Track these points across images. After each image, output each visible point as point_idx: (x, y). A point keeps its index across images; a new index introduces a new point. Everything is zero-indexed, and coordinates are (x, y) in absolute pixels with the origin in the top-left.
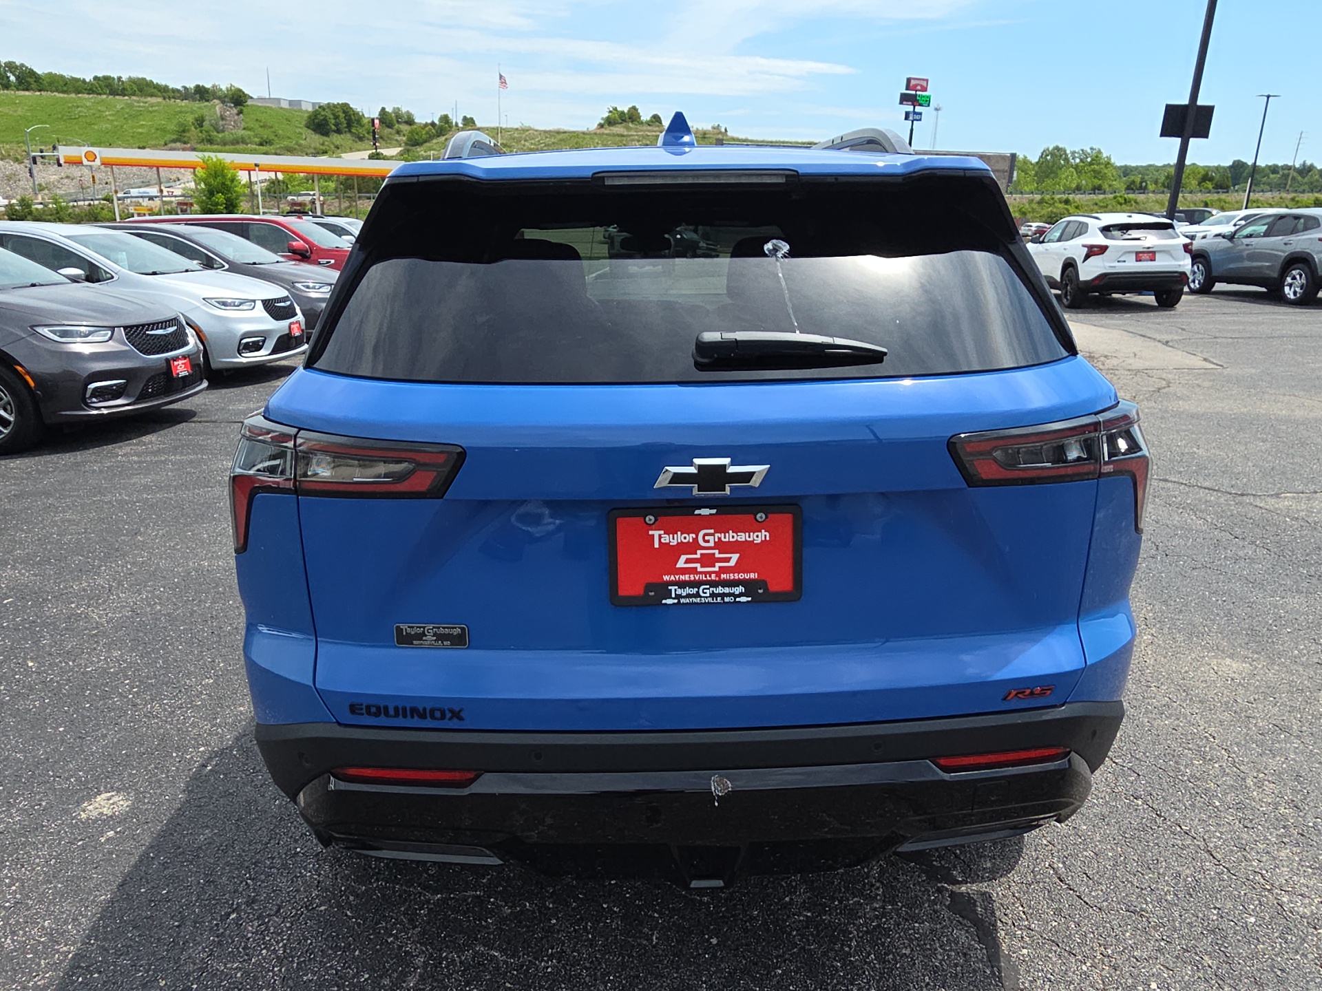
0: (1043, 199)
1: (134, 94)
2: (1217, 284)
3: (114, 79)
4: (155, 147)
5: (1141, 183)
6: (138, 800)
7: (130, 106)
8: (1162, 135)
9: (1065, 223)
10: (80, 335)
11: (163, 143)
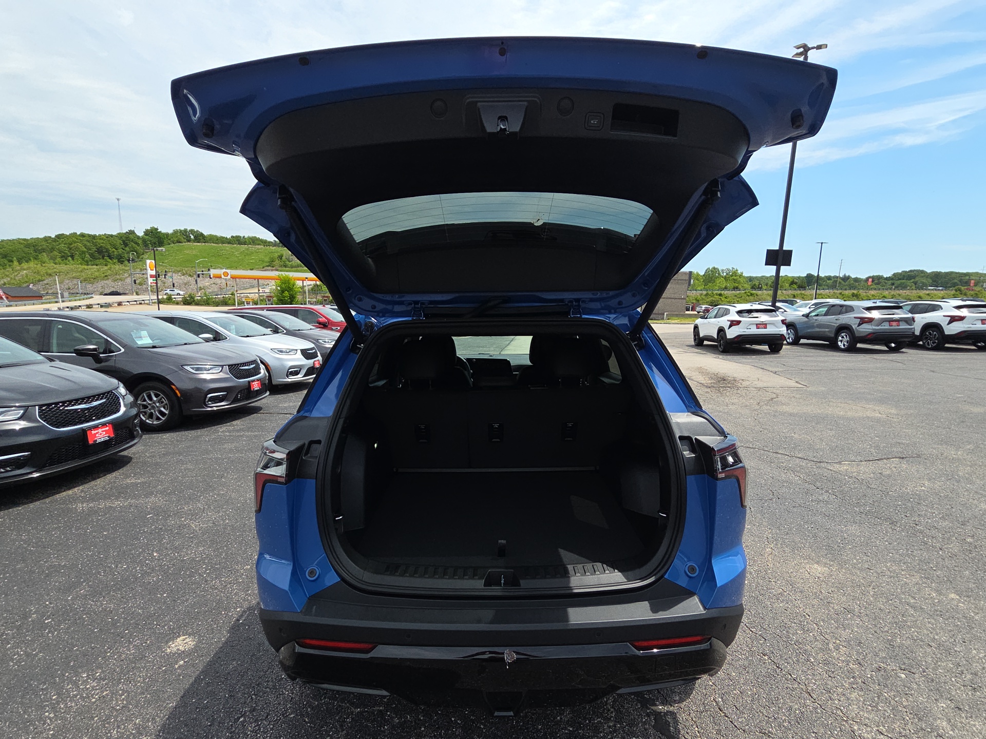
0: (707, 293)
1: (250, 244)
2: (801, 340)
3: (241, 237)
4: (258, 269)
5: (759, 285)
6: (200, 641)
7: (248, 249)
8: (766, 265)
9: (717, 309)
10: (206, 369)
11: (262, 267)
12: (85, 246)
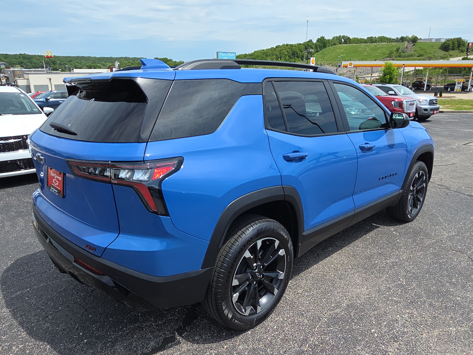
1: (378, 42)
11: (383, 58)
12: (287, 51)
